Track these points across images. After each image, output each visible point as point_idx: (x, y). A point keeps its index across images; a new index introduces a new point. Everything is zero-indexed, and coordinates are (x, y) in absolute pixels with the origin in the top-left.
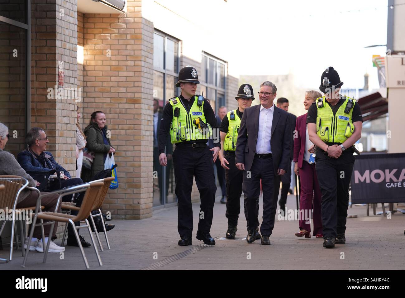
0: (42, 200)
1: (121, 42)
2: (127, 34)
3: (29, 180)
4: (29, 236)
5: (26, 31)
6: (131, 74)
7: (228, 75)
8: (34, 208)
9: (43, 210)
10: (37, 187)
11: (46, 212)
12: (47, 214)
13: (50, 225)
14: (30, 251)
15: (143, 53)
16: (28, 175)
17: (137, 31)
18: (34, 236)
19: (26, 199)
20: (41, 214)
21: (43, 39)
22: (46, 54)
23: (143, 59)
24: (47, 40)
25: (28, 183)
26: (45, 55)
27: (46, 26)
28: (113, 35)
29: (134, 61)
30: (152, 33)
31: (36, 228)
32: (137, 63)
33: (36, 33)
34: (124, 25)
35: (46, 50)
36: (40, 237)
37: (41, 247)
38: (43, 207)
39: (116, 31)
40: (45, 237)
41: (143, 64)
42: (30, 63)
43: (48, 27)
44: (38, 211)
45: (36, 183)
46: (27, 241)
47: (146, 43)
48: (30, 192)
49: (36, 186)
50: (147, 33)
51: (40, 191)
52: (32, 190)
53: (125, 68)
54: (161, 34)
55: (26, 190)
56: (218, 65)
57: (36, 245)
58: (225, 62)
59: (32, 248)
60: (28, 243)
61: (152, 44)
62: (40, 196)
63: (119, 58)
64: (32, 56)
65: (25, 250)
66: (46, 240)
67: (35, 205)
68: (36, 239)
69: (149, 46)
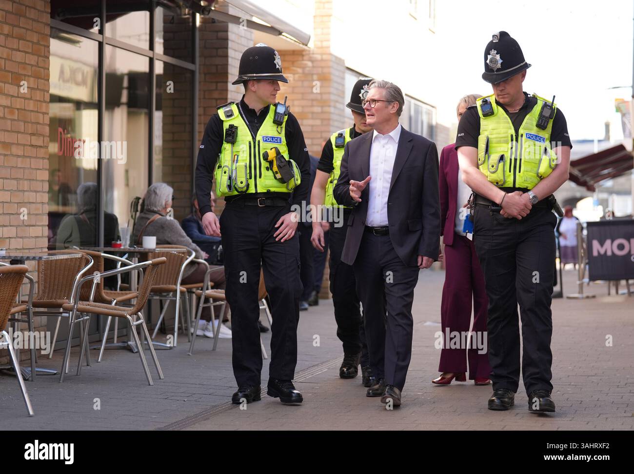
0: (211, 275)
1: (306, 84)
2: (312, 74)
3: (196, 251)
4: (196, 318)
5: (193, 73)
6: (318, 122)
7: (437, 123)
8: (201, 284)
9: (212, 288)
10: (205, 260)
11: (215, 290)
12: (216, 292)
13: (221, 306)
14: (197, 336)
15: (333, 97)
16: (194, 245)
17: (325, 70)
18: (202, 318)
19: (192, 274)
20: (210, 292)
21: (212, 82)
22: (217, 99)
23: (332, 104)
24: (217, 82)
25: (194, 254)
26: (214, 101)
27: (217, 66)
28: (297, 76)
29: (322, 107)
30: (344, 73)
31: (204, 308)
32: (326, 109)
33: (205, 74)
34: (310, 64)
35: (216, 95)
36: (209, 319)
37: (210, 331)
38: (213, 284)
39: (300, 70)
40: (215, 319)
41: (332, 110)
42: (198, 111)
43: (219, 67)
44: (206, 289)
45: (204, 254)
46: (194, 324)
47: (335, 85)
48: (196, 265)
49: (203, 258)
50: (337, 73)
51: (209, 264)
52: (199, 263)
53: (310, 116)
54: (354, 74)
55: (192, 263)
56: (424, 110)
57: (205, 329)
58: (433, 107)
59: (199, 333)
60: (195, 326)
61: (343, 85)
62: (209, 270)
63: (304, 103)
64: (200, 102)
65: (192, 334)
66: (216, 322)
67: (202, 281)
68: (204, 322)
69: (340, 87)
